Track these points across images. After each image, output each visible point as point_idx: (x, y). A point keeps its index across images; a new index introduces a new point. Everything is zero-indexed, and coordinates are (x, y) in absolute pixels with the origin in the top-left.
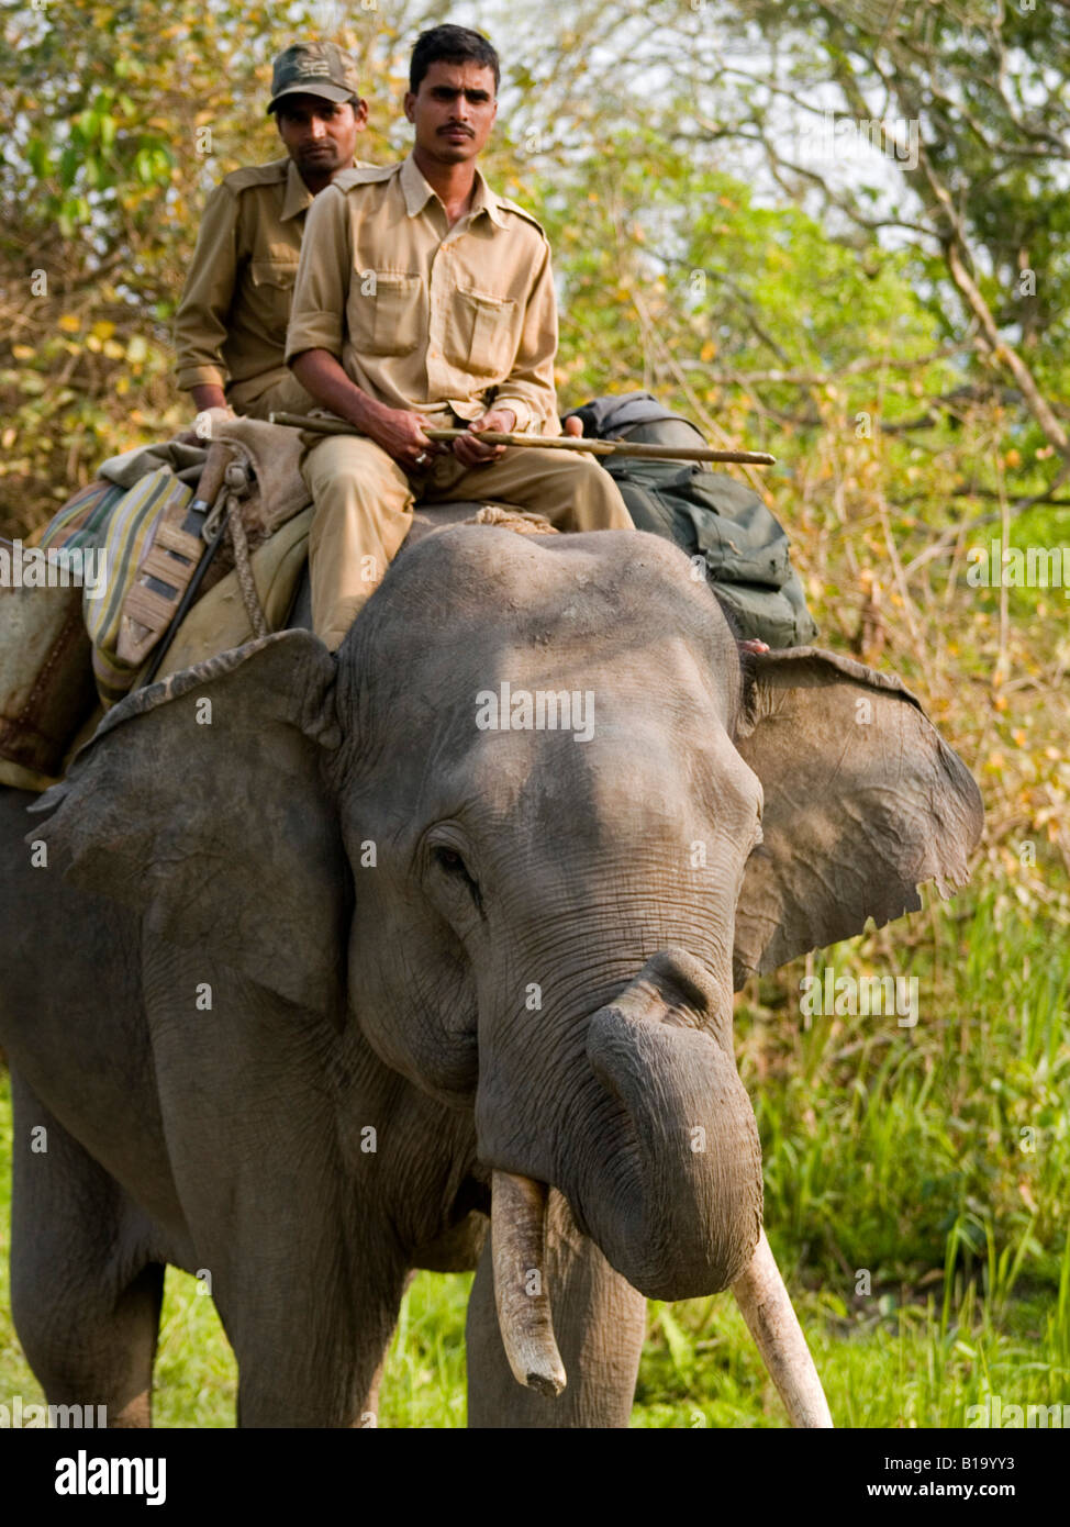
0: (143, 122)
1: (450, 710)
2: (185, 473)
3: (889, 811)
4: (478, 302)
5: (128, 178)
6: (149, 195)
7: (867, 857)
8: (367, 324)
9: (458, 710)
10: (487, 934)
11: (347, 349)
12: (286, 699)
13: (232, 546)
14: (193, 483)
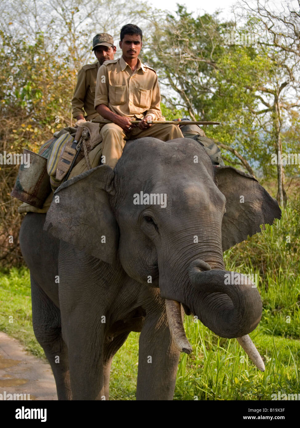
0: (37, 87)
1: (146, 182)
2: (73, 134)
3: (252, 207)
4: (141, 90)
5: (34, 98)
6: (38, 101)
7: (247, 219)
8: (114, 98)
9: (148, 182)
10: (160, 238)
11: (109, 104)
12: (102, 183)
13: (83, 151)
14: (74, 136)
